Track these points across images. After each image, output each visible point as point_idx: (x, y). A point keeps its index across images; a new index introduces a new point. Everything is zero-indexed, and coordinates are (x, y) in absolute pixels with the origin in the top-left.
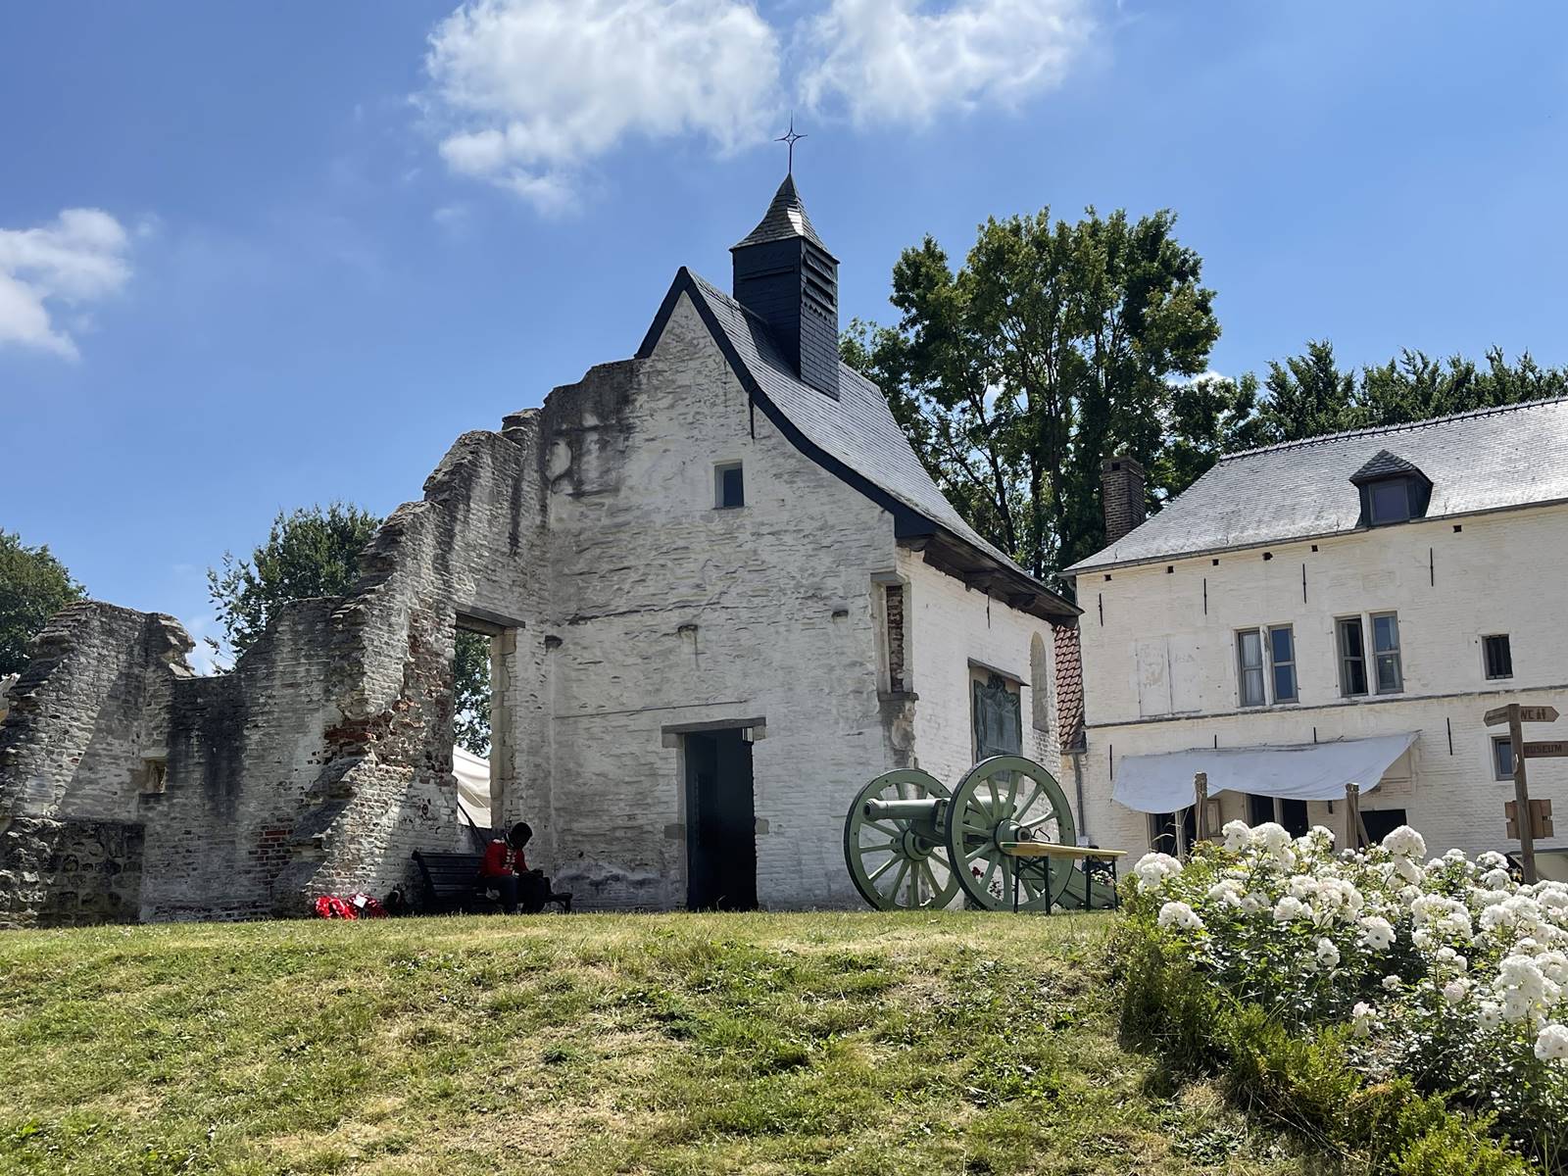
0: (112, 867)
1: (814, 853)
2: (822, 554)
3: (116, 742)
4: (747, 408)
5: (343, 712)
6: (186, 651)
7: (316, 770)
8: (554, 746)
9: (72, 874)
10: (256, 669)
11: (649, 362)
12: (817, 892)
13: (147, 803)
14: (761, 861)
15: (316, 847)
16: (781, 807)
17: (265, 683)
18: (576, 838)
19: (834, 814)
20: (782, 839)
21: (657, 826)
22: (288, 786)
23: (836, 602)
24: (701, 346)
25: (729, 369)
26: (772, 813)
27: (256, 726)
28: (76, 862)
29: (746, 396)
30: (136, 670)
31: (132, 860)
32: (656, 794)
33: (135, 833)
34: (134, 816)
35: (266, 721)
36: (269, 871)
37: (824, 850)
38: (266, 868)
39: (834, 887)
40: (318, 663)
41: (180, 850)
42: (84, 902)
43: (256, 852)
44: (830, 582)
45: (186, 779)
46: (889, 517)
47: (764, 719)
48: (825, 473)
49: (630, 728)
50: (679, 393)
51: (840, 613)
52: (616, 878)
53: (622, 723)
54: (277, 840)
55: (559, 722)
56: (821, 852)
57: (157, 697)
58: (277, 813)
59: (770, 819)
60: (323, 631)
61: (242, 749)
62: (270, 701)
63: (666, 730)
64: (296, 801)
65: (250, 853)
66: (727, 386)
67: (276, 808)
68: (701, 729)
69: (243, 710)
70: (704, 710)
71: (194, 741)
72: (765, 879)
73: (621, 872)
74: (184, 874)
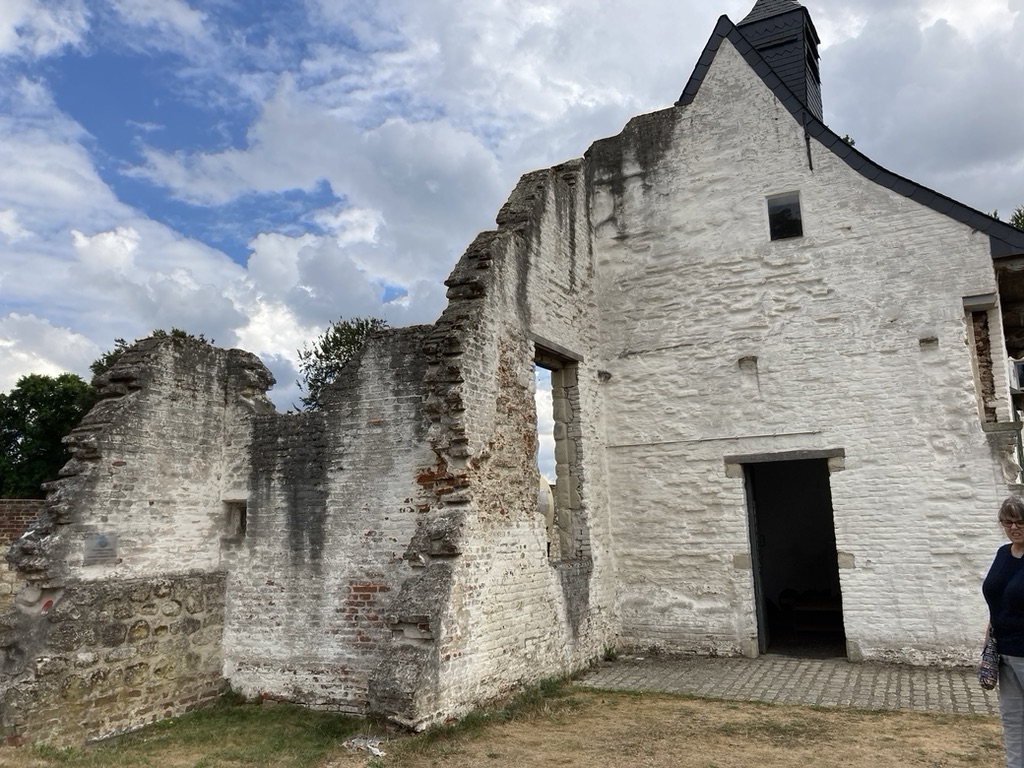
0: (191, 625)
1: (913, 591)
2: (900, 281)
3: (193, 487)
4: (803, 143)
5: (439, 455)
6: (267, 389)
7: (410, 519)
8: (609, 474)
9: (141, 642)
10: (340, 408)
11: (691, 108)
12: (920, 633)
13: (228, 548)
14: (848, 596)
15: (422, 627)
16: (867, 541)
17: (349, 422)
18: (637, 563)
19: (934, 550)
20: (871, 575)
21: (725, 556)
22: (377, 537)
23: (920, 330)
24: (748, 86)
25: (780, 105)
26: (858, 548)
27: (341, 469)
28: (147, 627)
29: (801, 130)
30: (215, 409)
31: (214, 612)
32: (722, 523)
33: (215, 581)
34: (215, 563)
35: (351, 463)
36: (360, 633)
37: (925, 589)
38: (356, 629)
39: (941, 629)
40: (407, 399)
41: (263, 603)
42: (157, 671)
43: (344, 611)
44: (912, 310)
45: (268, 525)
46: (983, 239)
47: (842, 450)
48: (898, 198)
49: (688, 458)
50: (725, 136)
51: (928, 342)
52: (682, 606)
53: (679, 453)
54: (368, 597)
55: (612, 451)
56: (922, 592)
57: (236, 437)
58: (366, 567)
59: (855, 553)
60: (412, 363)
61: (325, 494)
62: (356, 441)
63: (729, 461)
64: (387, 554)
65: (337, 611)
66: (778, 122)
67: (364, 562)
68: (767, 460)
69: (327, 450)
70: (771, 441)
71: (276, 484)
72: (854, 616)
73: (686, 600)
74: (268, 629)
